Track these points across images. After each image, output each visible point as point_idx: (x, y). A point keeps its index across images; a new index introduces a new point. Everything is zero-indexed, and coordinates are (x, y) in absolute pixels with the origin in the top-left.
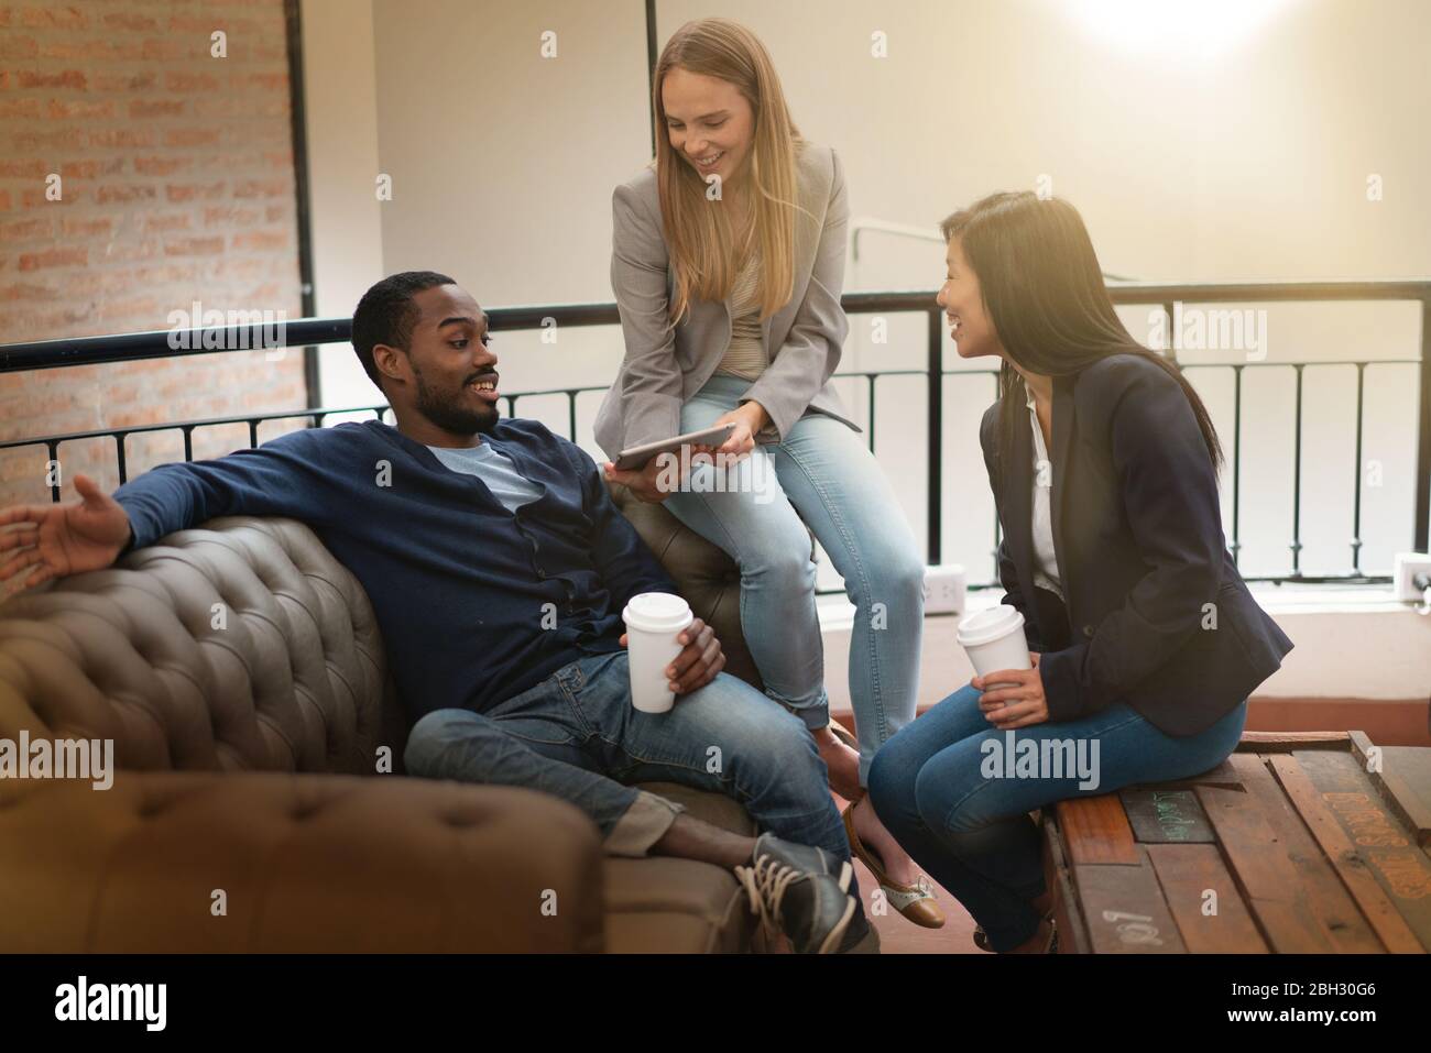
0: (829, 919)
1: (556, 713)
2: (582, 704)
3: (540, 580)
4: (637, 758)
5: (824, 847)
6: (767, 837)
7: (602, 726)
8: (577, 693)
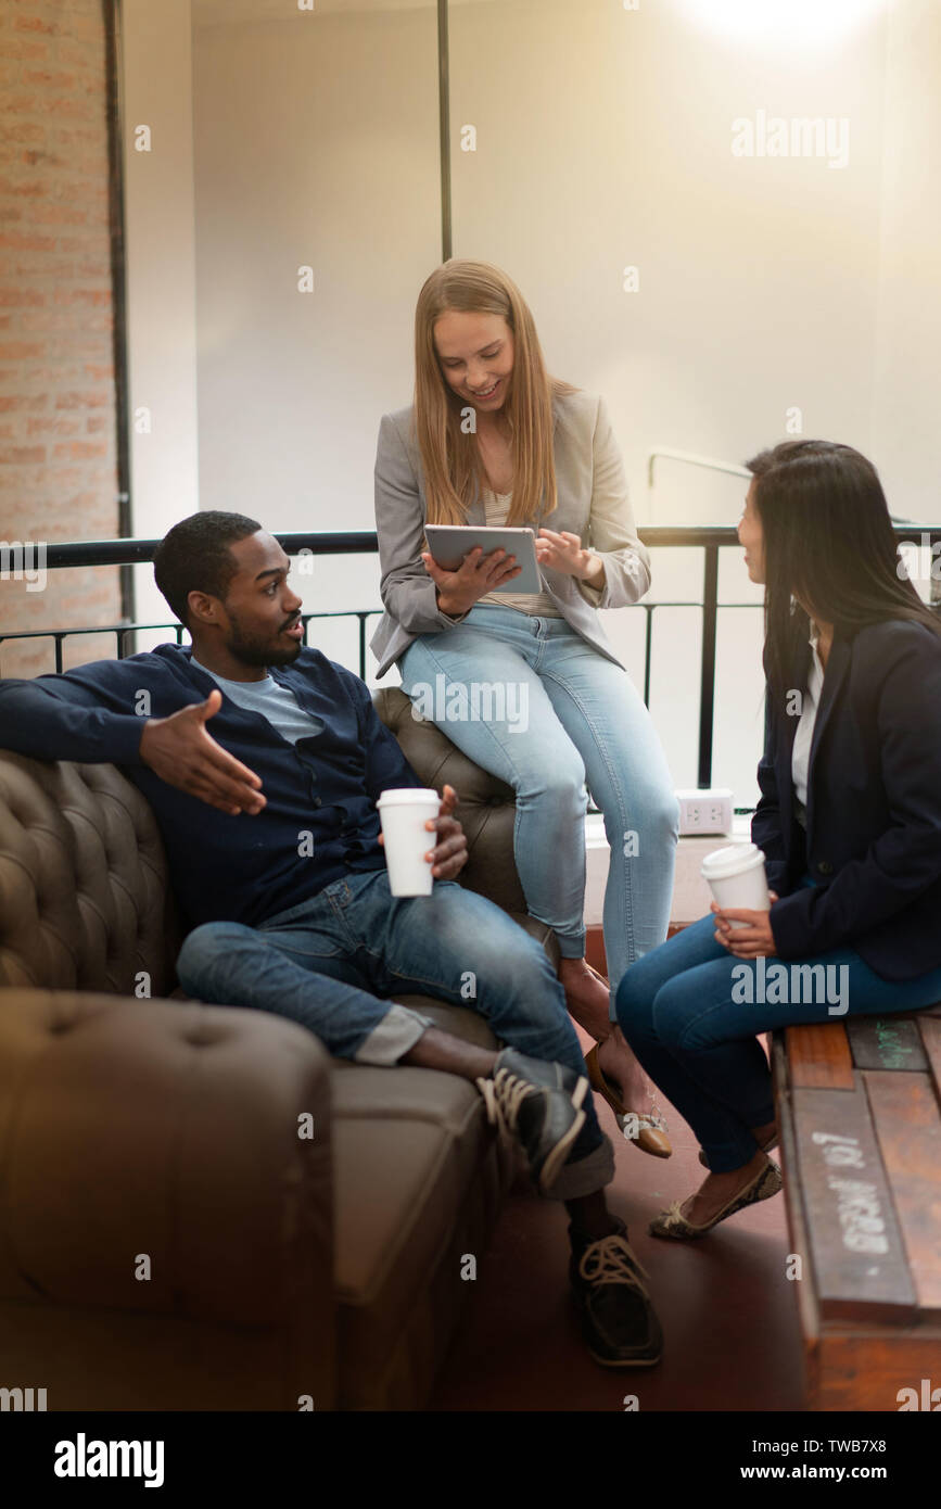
0: (558, 1130)
1: (325, 926)
2: (351, 918)
3: (316, 807)
4: (395, 973)
5: (560, 1062)
6: (509, 1053)
7: (367, 939)
8: (345, 908)
